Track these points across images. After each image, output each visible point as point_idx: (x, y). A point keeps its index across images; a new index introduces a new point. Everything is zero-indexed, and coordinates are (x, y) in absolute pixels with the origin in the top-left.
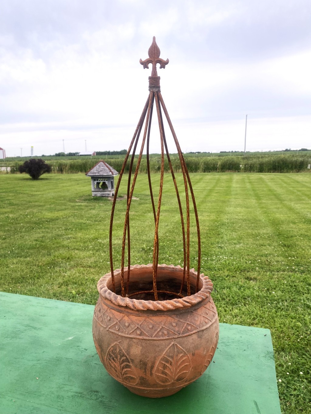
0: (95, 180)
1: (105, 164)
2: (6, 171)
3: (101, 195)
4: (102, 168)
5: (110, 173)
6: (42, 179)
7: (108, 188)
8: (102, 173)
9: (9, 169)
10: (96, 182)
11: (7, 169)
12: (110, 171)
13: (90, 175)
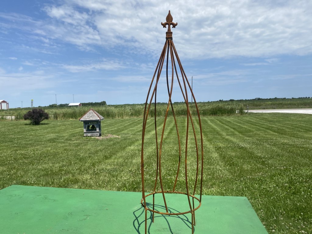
0: (86, 124)
1: (94, 112)
2: (11, 119)
3: (91, 135)
4: (92, 114)
5: (98, 119)
6: (42, 124)
7: (97, 130)
8: (92, 118)
9: (13, 117)
10: (87, 125)
11: (11, 117)
12: (98, 117)
13: (83, 120)
